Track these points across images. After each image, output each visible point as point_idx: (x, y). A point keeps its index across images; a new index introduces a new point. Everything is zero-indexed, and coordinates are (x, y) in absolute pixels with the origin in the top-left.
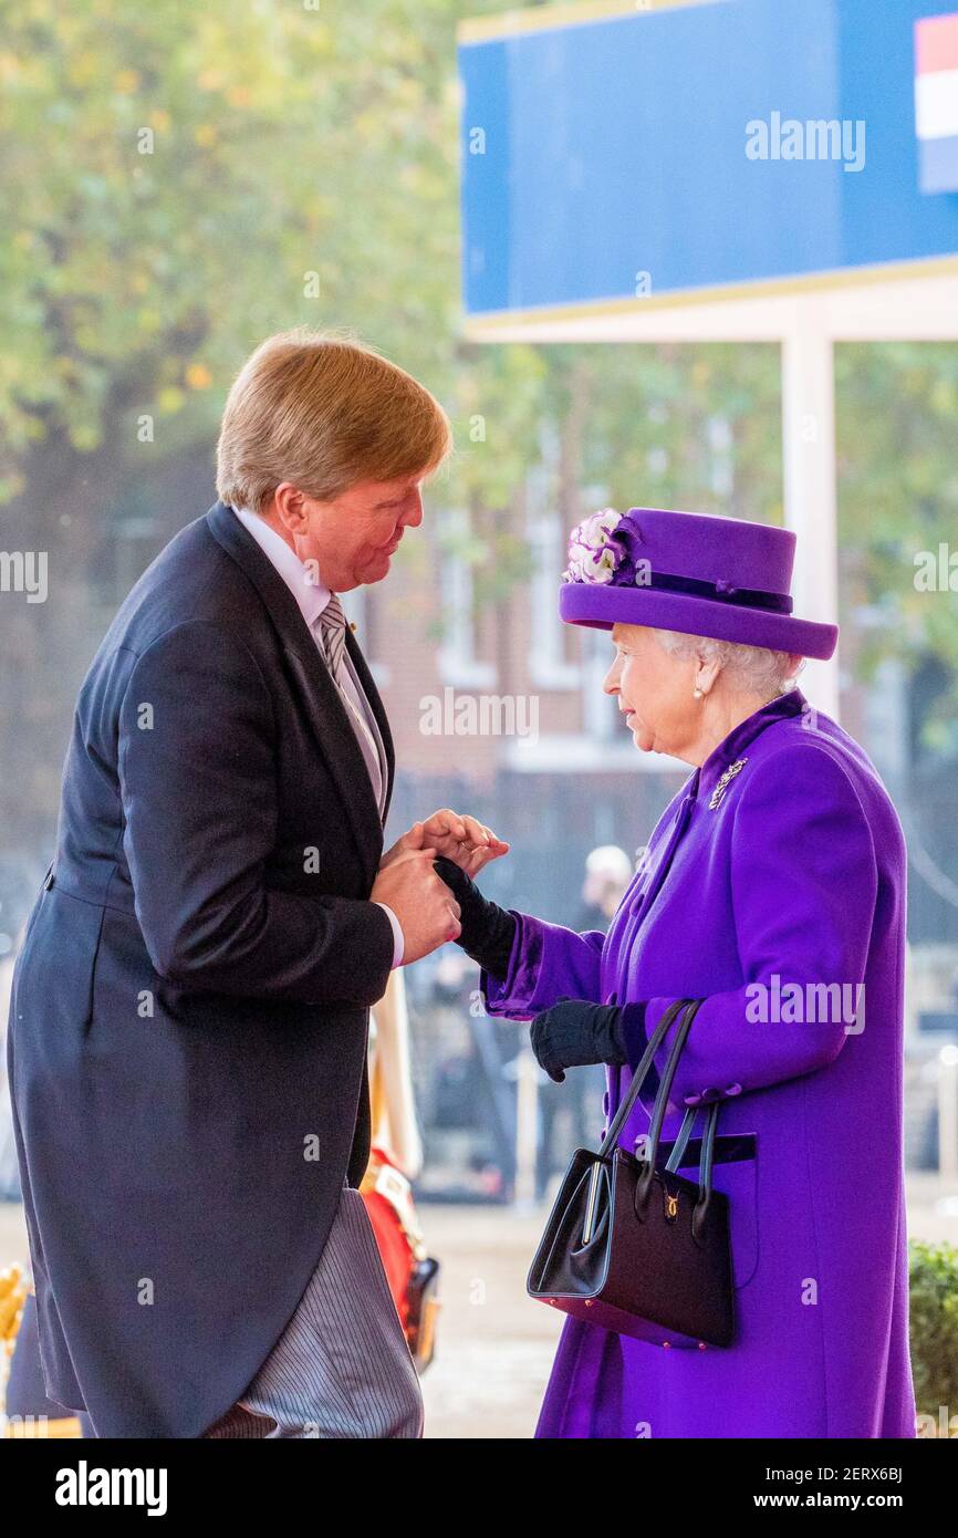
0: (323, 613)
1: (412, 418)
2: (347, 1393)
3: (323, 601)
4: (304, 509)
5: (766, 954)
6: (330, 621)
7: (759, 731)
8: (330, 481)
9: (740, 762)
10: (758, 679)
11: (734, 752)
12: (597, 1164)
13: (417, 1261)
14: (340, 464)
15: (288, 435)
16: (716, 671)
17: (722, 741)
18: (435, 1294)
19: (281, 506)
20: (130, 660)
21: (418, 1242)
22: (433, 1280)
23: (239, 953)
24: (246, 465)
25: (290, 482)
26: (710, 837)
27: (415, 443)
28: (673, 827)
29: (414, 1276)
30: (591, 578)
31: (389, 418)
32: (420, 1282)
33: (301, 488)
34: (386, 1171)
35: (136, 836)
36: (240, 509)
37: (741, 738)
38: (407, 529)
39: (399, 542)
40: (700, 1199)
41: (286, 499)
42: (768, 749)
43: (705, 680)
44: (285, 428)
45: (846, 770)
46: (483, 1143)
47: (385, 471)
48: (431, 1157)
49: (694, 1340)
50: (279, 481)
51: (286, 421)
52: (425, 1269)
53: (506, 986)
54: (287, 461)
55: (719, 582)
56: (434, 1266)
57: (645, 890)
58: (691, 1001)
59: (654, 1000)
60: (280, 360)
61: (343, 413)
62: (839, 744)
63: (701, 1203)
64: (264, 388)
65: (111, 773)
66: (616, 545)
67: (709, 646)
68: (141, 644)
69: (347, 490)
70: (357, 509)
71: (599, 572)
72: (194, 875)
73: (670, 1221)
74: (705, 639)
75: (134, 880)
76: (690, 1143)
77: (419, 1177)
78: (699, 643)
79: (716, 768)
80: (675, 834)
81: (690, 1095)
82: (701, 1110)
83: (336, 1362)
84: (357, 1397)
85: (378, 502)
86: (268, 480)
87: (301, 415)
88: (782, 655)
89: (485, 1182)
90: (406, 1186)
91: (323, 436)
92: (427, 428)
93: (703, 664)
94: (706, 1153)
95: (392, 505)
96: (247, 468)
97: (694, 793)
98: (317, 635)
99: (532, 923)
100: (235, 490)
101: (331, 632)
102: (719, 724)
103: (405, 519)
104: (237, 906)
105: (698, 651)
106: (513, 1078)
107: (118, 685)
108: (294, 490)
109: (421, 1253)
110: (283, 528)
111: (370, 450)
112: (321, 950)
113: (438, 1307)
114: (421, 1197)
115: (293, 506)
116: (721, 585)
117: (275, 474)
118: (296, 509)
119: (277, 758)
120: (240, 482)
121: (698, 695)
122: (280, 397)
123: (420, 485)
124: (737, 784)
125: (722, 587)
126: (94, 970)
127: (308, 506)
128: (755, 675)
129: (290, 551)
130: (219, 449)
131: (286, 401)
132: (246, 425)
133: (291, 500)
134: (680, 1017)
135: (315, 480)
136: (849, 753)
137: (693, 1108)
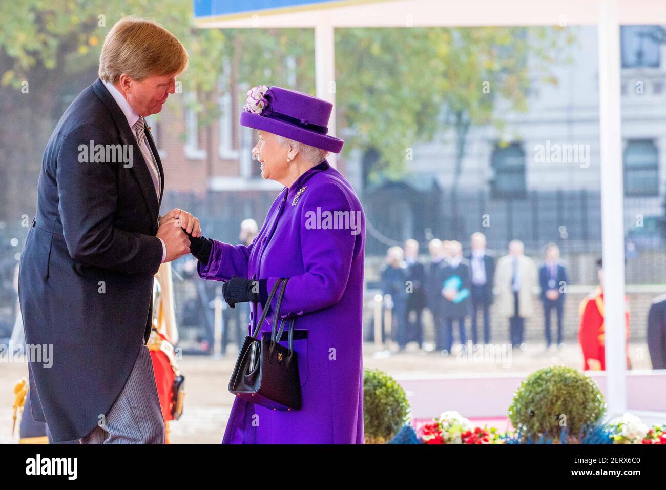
0: (136, 123)
1: (173, 53)
2: (137, 423)
3: (136, 119)
4: (130, 84)
6: (138, 126)
7: (311, 176)
8: (141, 74)
9: (304, 188)
10: (311, 158)
11: (302, 184)
12: (254, 342)
13: (176, 376)
14: (146, 68)
15: (126, 56)
16: (296, 153)
17: (297, 179)
20: (62, 138)
21: (177, 369)
22: (182, 385)
23: (102, 251)
24: (110, 66)
25: (126, 73)
26: (292, 216)
27: (175, 63)
28: (277, 212)
29: (175, 382)
30: (254, 111)
31: (165, 52)
33: (130, 76)
34: (164, 343)
35: (63, 204)
36: (106, 82)
38: (169, 94)
39: (167, 99)
40: (289, 354)
41: (124, 80)
42: (315, 183)
43: (292, 155)
44: (125, 54)
45: (345, 192)
46: (202, 331)
47: (162, 72)
48: (182, 337)
49: (285, 407)
50: (122, 73)
51: (125, 51)
52: (179, 380)
53: (207, 267)
54: (125, 66)
55: (302, 120)
56: (183, 378)
57: (267, 235)
58: (285, 279)
59: (270, 278)
61: (148, 49)
62: (341, 182)
63: (289, 355)
65: (54, 181)
66: (265, 100)
67: (295, 144)
68: (66, 132)
69: (147, 78)
70: (150, 86)
71: (257, 110)
72: (84, 220)
73: (279, 363)
74: (294, 141)
75: (63, 223)
76: (284, 332)
78: (292, 142)
79: (295, 189)
80: (278, 214)
81: (284, 314)
82: (288, 320)
83: (134, 411)
84: (141, 424)
85: (159, 83)
86: (117, 72)
88: (322, 150)
89: (202, 346)
90: (172, 348)
91: (139, 57)
92: (179, 57)
93: (291, 150)
94: (290, 337)
95: (164, 85)
96: (110, 67)
97: (286, 198)
98: (134, 132)
99: (218, 244)
100: (105, 74)
101: (139, 131)
102: (296, 173)
103: (169, 91)
104: (101, 232)
105: (290, 145)
106: (213, 307)
107: (57, 147)
108: (127, 77)
109: (178, 373)
110: (122, 90)
111: (157, 63)
112: (135, 252)
115: (126, 83)
116: (303, 121)
117: (120, 70)
118: (128, 84)
119: (117, 177)
120: (107, 72)
121: (288, 161)
122: (124, 41)
123: (175, 78)
124: (303, 196)
125: (303, 122)
126: (49, 258)
128: (311, 156)
129: (125, 100)
130: (100, 59)
131: (127, 42)
132: (111, 51)
133: (125, 80)
134: (281, 284)
135: (135, 73)
136: (345, 185)
137: (284, 319)
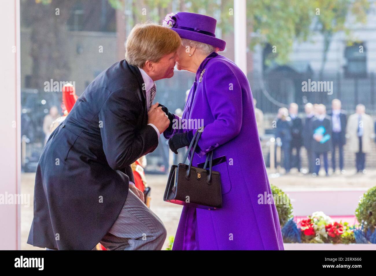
5: (217, 112)
7: (207, 62)
9: (204, 70)
11: (203, 68)
12: (176, 168)
13: (145, 188)
15: (145, 49)
16: (194, 50)
18: (150, 196)
19: (147, 66)
21: (146, 183)
22: (149, 193)
25: (148, 60)
29: (144, 191)
32: (146, 192)
33: (151, 61)
34: (138, 166)
37: (203, 64)
41: (148, 64)
46: (161, 160)
50: (146, 60)
51: (143, 46)
52: (147, 190)
54: (146, 56)
55: (195, 28)
56: (149, 189)
57: (189, 105)
60: (138, 33)
61: (156, 41)
62: (227, 60)
63: (209, 174)
64: (136, 40)
66: (173, 20)
67: (192, 43)
69: (161, 58)
70: (165, 62)
73: (198, 179)
77: (146, 167)
79: (199, 72)
80: (193, 91)
81: (207, 149)
87: (147, 44)
89: (161, 169)
90: (143, 170)
91: (153, 47)
95: (172, 58)
97: (196, 80)
108: (149, 62)
109: (146, 186)
111: (165, 47)
113: (150, 199)
114: (146, 172)
117: (144, 59)
118: (151, 66)
121: (190, 55)
122: (141, 41)
124: (204, 75)
127: (153, 64)
133: (149, 64)
135: (154, 58)
